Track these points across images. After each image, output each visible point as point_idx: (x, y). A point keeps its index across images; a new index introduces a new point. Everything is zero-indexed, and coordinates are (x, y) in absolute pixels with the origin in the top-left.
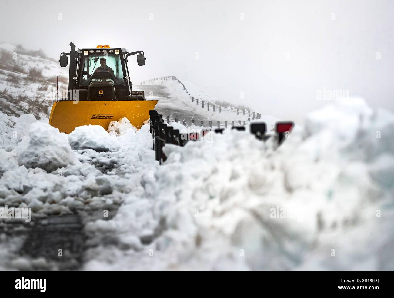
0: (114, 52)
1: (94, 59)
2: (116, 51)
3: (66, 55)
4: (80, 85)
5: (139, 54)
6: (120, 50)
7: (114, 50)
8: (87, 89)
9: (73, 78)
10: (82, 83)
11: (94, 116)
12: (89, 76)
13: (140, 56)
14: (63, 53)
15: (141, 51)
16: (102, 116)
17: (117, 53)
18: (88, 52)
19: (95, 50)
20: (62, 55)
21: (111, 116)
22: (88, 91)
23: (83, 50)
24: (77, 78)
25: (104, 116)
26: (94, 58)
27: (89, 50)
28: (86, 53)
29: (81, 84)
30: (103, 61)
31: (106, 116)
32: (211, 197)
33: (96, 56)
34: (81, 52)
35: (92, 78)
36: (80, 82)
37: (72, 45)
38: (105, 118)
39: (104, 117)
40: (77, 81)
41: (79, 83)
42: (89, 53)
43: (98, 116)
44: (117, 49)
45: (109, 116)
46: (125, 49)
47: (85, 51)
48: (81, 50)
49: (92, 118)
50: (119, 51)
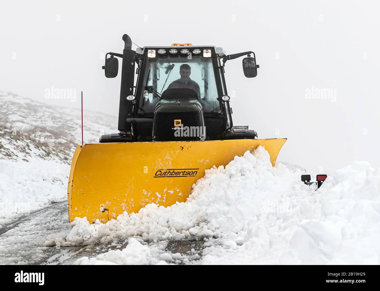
0: (202, 54)
1: (166, 68)
2: (205, 51)
3: (115, 57)
4: (139, 112)
5: (246, 56)
6: (212, 49)
7: (202, 49)
8: (152, 118)
9: (128, 98)
10: (144, 108)
11: (159, 173)
12: (156, 96)
13: (247, 61)
14: (110, 53)
15: (250, 52)
16: (175, 171)
17: (207, 54)
18: (154, 51)
19: (168, 49)
20: (109, 56)
21: (194, 171)
22: (153, 121)
23: (146, 50)
24: (134, 98)
25: (180, 171)
26: (166, 65)
27: (157, 49)
28: (152, 55)
29: (141, 109)
30: (185, 70)
31: (183, 171)
32: (278, 219)
33: (169, 62)
34: (142, 53)
35: (161, 98)
36: (140, 106)
37: (126, 38)
38: (182, 174)
39: (179, 173)
40: (134, 104)
41: (138, 107)
42: (157, 54)
43: (168, 171)
44: (207, 48)
45: (190, 171)
46: (221, 49)
47: (149, 51)
48: (142, 49)
49: (156, 176)
50: (210, 51)
